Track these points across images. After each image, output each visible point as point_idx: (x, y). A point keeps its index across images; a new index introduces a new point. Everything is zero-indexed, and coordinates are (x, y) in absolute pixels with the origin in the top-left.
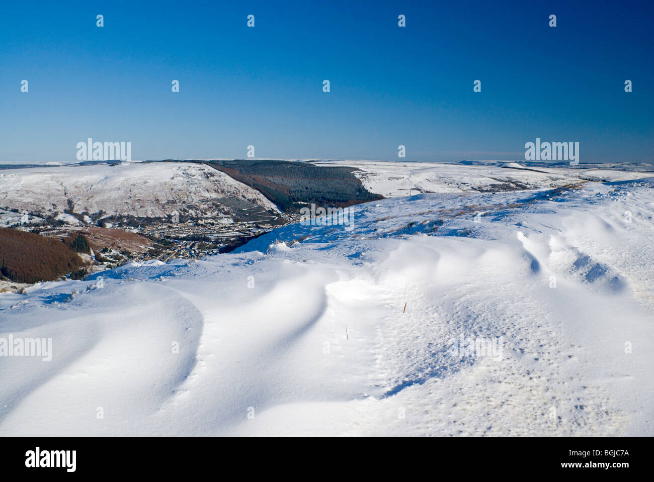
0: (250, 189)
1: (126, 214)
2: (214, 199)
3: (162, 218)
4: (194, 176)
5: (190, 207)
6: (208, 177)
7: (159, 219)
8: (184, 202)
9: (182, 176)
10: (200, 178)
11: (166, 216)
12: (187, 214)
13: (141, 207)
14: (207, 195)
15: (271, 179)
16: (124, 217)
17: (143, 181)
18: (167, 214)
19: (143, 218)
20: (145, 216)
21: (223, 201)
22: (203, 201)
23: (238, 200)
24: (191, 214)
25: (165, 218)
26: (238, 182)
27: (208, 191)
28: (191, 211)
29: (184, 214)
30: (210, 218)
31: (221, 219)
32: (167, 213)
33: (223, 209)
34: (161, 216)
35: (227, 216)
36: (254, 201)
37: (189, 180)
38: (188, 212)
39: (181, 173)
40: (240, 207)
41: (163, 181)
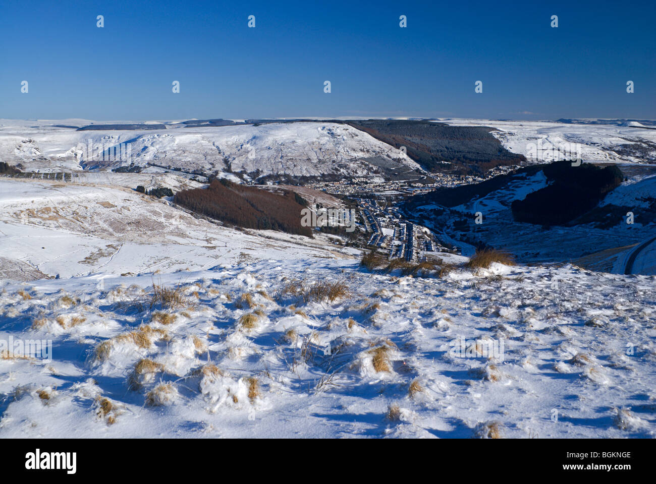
0: (393, 149)
1: (282, 172)
2: (362, 159)
3: (317, 177)
4: (339, 136)
5: (341, 166)
6: (353, 137)
7: (314, 177)
8: (334, 162)
9: (328, 136)
10: (345, 137)
11: (320, 175)
12: (339, 173)
13: (295, 166)
14: (354, 154)
15: (410, 138)
16: (281, 175)
17: (291, 141)
18: (320, 173)
19: (300, 176)
20: (301, 175)
21: (370, 160)
22: (351, 160)
23: (384, 160)
24: (343, 173)
25: (319, 176)
26: (380, 142)
27: (354, 150)
28: (342, 170)
29: (337, 173)
30: (362, 177)
31: (372, 177)
32: (320, 171)
33: (372, 168)
34: (316, 175)
35: (378, 175)
36: (399, 160)
37: (335, 139)
38: (339, 171)
39: (326, 133)
40: (386, 166)
41: (310, 140)
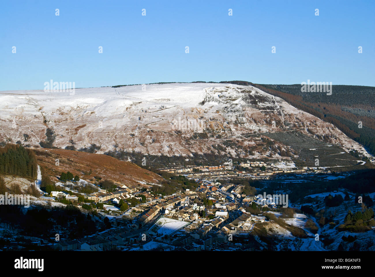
0: (320, 122)
1: (130, 150)
2: (266, 134)
3: (185, 158)
4: (234, 100)
5: (230, 143)
6: (256, 103)
7: (181, 158)
8: (219, 137)
9: (216, 101)
10: (243, 103)
11: (192, 155)
12: (223, 153)
13: (154, 141)
14: (254, 127)
15: (350, 109)
16: (128, 154)
17: (158, 106)
18: (192, 153)
19: (157, 156)
20: (160, 154)
21: (279, 137)
22: (248, 135)
23: (301, 135)
24: (229, 153)
25: (189, 157)
26: (301, 111)
27: (255, 121)
28: (229, 149)
29: (219, 152)
30: (258, 160)
31: (276, 161)
32: (193, 151)
33: (279, 148)
34: (184, 155)
35: (285, 158)
36: (327, 138)
37: (228, 105)
38: (225, 150)
39: (216, 95)
40: (305, 146)
41: (189, 106)
